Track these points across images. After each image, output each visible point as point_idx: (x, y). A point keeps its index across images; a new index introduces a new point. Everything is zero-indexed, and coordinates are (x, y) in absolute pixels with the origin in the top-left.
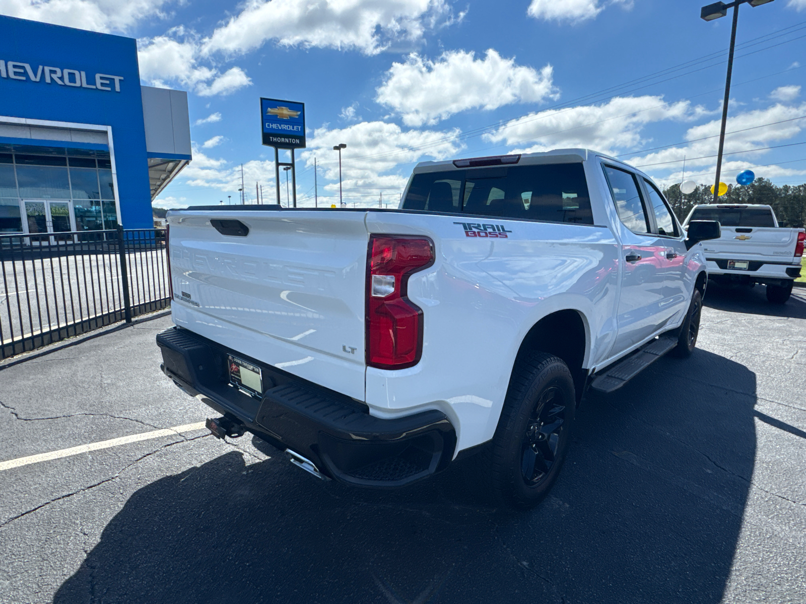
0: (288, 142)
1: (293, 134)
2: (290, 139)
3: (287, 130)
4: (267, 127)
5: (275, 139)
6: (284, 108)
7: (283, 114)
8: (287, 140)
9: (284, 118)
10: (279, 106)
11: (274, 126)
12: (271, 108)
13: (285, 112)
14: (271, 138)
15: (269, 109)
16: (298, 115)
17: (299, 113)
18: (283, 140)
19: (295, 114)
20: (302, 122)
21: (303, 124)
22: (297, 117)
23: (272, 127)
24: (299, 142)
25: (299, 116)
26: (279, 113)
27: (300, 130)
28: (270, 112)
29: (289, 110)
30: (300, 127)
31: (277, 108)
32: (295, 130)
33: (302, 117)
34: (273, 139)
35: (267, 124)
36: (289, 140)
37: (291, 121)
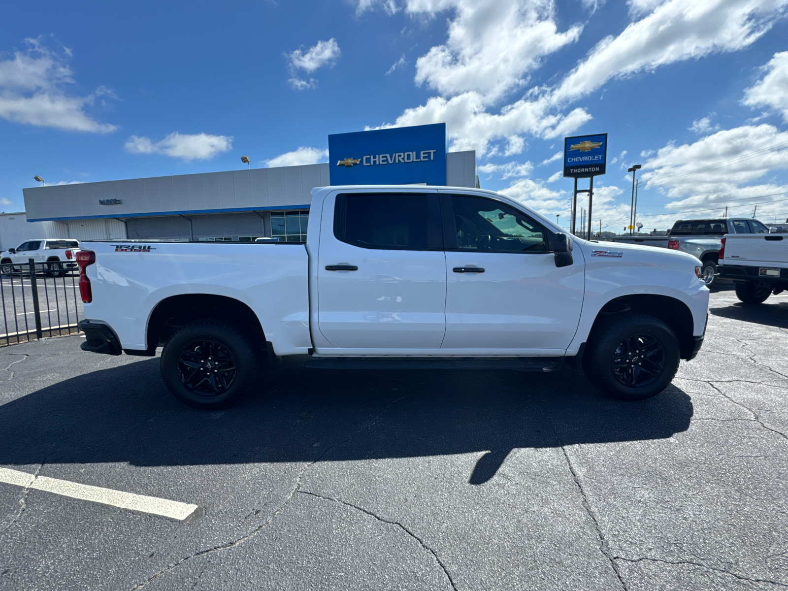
0: (587, 171)
1: (594, 163)
2: (590, 168)
3: (588, 161)
4: (569, 161)
5: (575, 171)
6: (586, 142)
7: (585, 147)
8: (587, 170)
9: (586, 151)
10: (581, 141)
11: (576, 159)
12: (573, 144)
13: (588, 145)
14: (572, 170)
15: (572, 146)
16: (599, 146)
17: (601, 143)
18: (583, 170)
19: (596, 145)
20: (604, 151)
21: (604, 153)
22: (599, 148)
23: (573, 161)
24: (598, 170)
25: (601, 146)
26: (581, 148)
27: (600, 158)
28: (573, 148)
29: (591, 143)
30: (600, 156)
31: (579, 143)
32: (596, 159)
33: (604, 148)
34: (573, 171)
35: (569, 159)
36: (589, 170)
37: (593, 152)
